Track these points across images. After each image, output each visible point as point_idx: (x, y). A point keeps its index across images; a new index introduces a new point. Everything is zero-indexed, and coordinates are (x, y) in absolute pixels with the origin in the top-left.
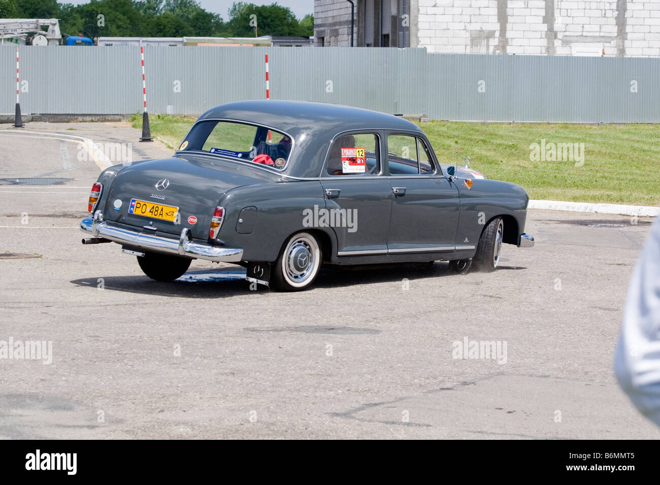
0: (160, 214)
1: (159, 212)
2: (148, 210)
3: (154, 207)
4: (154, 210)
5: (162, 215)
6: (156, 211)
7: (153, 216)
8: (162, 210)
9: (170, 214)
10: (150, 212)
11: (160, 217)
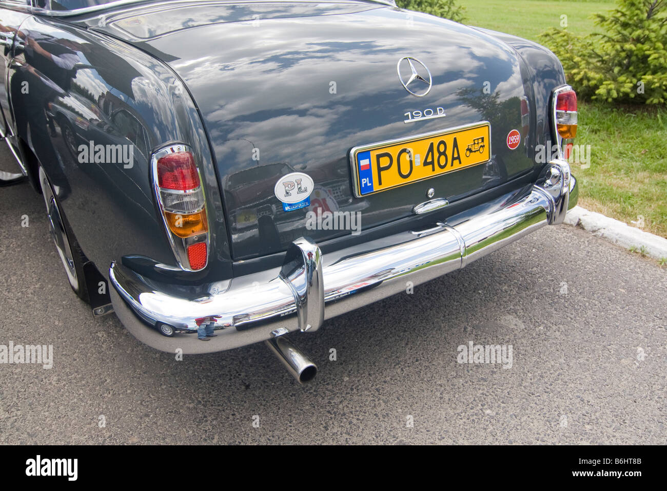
0: (454, 159)
1: (449, 153)
2: (418, 161)
3: (432, 145)
4: (436, 155)
5: (458, 158)
6: (440, 154)
7: (439, 171)
8: (455, 145)
9: (477, 147)
10: (426, 163)
11: (457, 166)
